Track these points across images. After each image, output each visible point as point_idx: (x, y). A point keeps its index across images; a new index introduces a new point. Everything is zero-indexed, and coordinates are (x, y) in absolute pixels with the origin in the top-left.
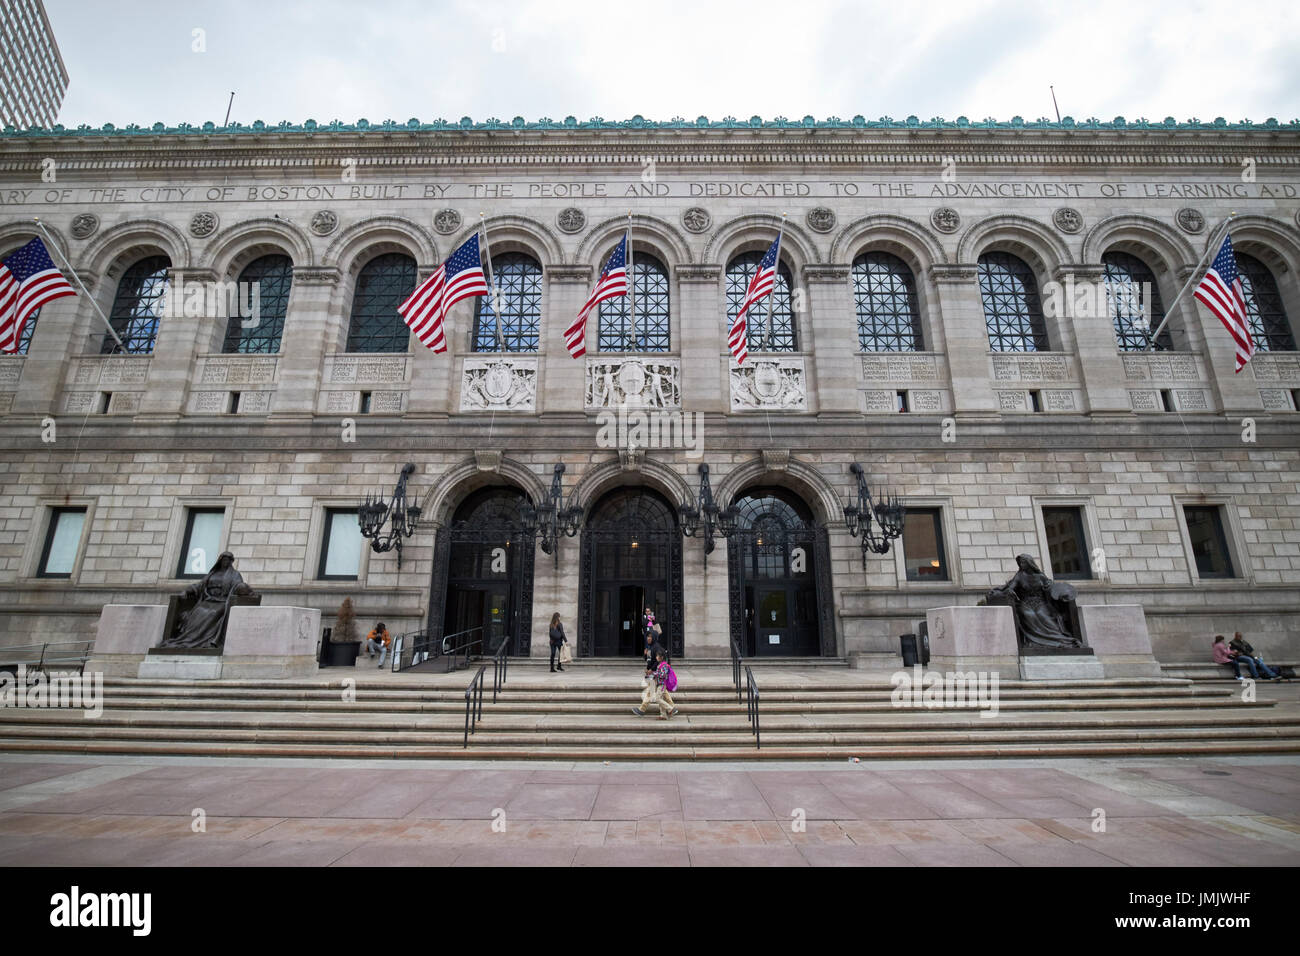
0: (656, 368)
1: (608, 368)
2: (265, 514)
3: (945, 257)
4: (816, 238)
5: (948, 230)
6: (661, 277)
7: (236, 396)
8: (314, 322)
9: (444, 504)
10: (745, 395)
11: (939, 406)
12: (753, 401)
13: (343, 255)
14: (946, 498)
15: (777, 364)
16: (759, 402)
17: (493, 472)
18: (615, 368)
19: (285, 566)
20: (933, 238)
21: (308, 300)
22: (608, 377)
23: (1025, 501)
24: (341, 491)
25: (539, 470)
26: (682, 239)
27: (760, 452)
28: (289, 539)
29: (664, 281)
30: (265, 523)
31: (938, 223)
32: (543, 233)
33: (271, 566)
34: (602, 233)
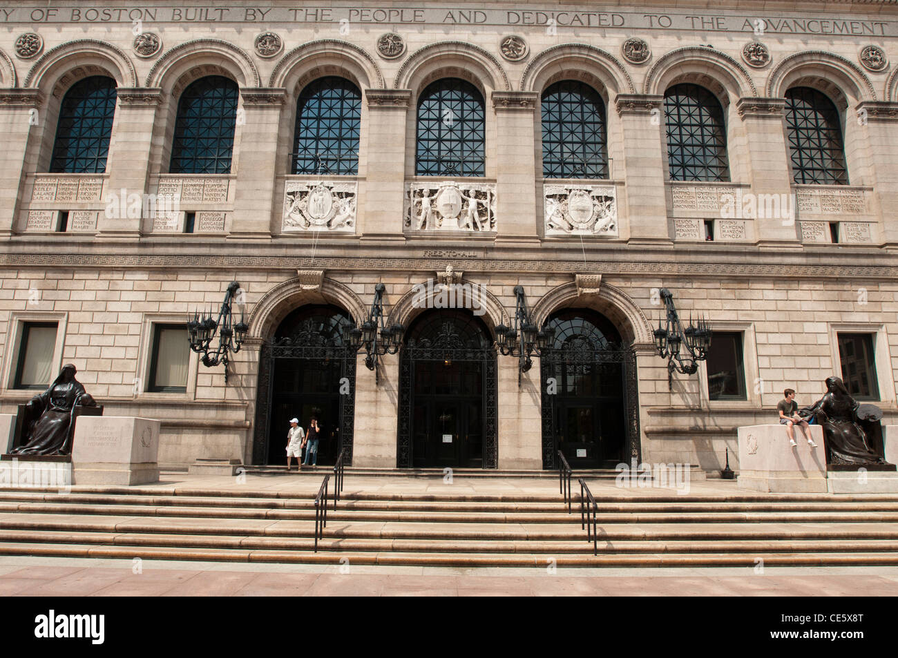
0: (472, 193)
1: (426, 192)
2: (97, 329)
3: (754, 90)
4: (630, 69)
5: (758, 65)
6: (476, 104)
7: (64, 215)
8: (139, 143)
9: (267, 321)
10: (558, 220)
11: (743, 235)
12: (566, 226)
13: (165, 78)
14: (748, 324)
15: (590, 192)
16: (572, 228)
17: (314, 290)
18: (433, 192)
19: (117, 378)
20: (742, 71)
21: (132, 120)
22: (426, 201)
23: (823, 327)
24: (167, 308)
25: (359, 289)
26: (499, 67)
27: (572, 276)
28: (120, 353)
29: (480, 108)
30: (97, 338)
31: (749, 57)
32: (363, 58)
33: (104, 378)
34: (421, 60)
